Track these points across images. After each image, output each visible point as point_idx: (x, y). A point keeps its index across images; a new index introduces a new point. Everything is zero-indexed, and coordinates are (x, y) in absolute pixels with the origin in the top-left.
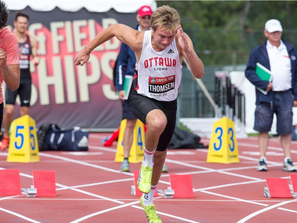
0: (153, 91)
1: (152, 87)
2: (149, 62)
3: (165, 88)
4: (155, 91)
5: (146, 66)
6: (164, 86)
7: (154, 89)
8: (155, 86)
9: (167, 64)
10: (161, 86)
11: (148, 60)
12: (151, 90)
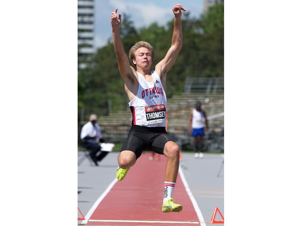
0: (150, 118)
1: (149, 115)
2: (145, 92)
3: (160, 115)
4: (152, 118)
5: (143, 96)
6: (158, 113)
7: (151, 117)
8: (151, 114)
9: (158, 92)
10: (156, 113)
11: (145, 91)
12: (148, 119)
